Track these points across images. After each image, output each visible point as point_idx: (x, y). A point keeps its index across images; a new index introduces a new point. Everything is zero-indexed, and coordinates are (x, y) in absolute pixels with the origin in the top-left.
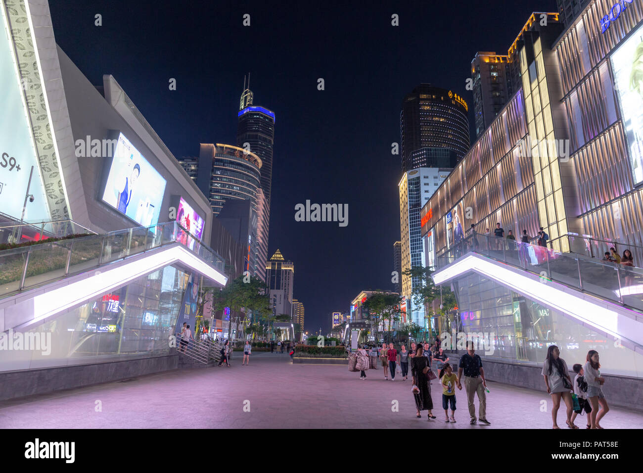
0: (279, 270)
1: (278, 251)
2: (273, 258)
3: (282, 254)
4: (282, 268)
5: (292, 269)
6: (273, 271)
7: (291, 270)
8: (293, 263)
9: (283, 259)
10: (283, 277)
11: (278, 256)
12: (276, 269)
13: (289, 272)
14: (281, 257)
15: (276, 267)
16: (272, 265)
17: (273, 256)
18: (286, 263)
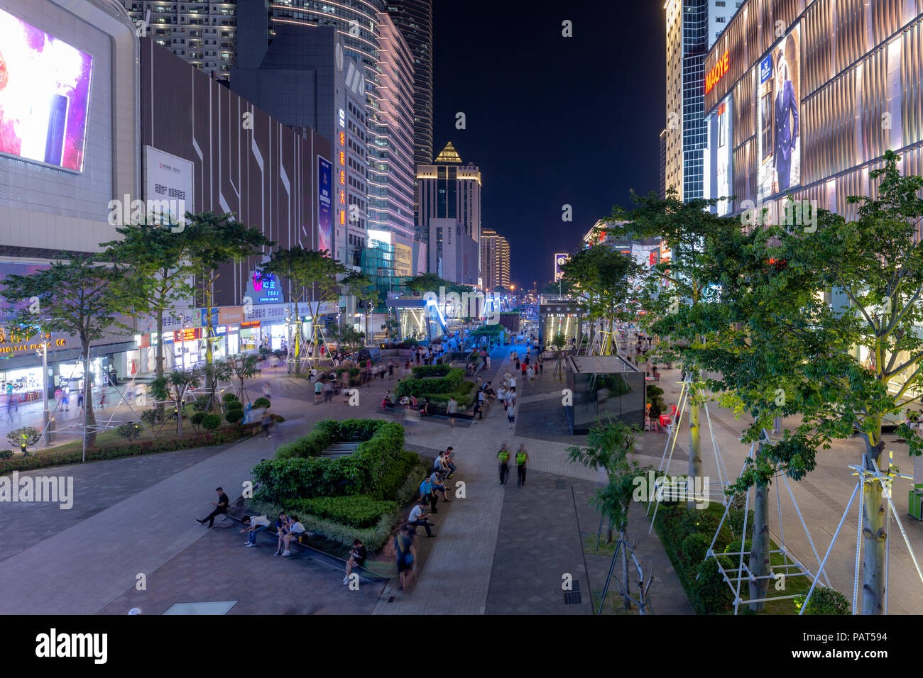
0: (453, 182)
1: (449, 146)
2: (439, 159)
3: (456, 150)
4: (458, 178)
5: (477, 178)
6: (441, 183)
7: (474, 180)
8: (477, 168)
9: (459, 160)
10: (460, 194)
11: (450, 154)
12: (447, 178)
13: (471, 184)
14: (456, 157)
15: (447, 176)
16: (438, 171)
17: (441, 155)
18: (465, 168)
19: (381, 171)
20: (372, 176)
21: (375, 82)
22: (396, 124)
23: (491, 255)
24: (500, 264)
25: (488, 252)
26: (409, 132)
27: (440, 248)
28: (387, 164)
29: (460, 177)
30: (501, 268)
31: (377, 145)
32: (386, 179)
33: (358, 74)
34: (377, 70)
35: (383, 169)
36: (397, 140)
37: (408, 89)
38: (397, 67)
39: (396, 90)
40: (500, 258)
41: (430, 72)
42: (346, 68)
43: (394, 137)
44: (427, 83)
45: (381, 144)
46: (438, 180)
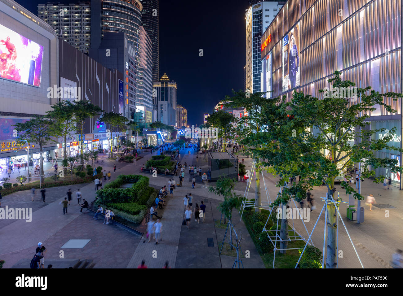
0: (166, 88)
1: (165, 74)
3: (167, 76)
4: (168, 86)
5: (175, 86)
6: (162, 88)
7: (174, 87)
8: (175, 82)
9: (168, 79)
10: (169, 92)
11: (165, 77)
12: (164, 87)
13: (173, 88)
14: (167, 79)
15: (164, 85)
16: (161, 84)
17: (162, 78)
18: (171, 83)
19: (141, 84)
20: (138, 86)
21: (139, 52)
22: (146, 67)
23: (180, 114)
24: (184, 118)
25: (179, 114)
26: (151, 70)
27: (162, 112)
28: (143, 82)
29: (169, 86)
30: (184, 119)
31: (139, 75)
32: (142, 87)
33: (132, 49)
34: (139, 48)
35: (141, 83)
36: (146, 73)
37: (150, 54)
38: (146, 46)
39: (146, 54)
40: (184, 116)
41: (158, 48)
42: (128, 47)
43: (145, 72)
44: (157, 52)
45: (141, 74)
46: (161, 87)
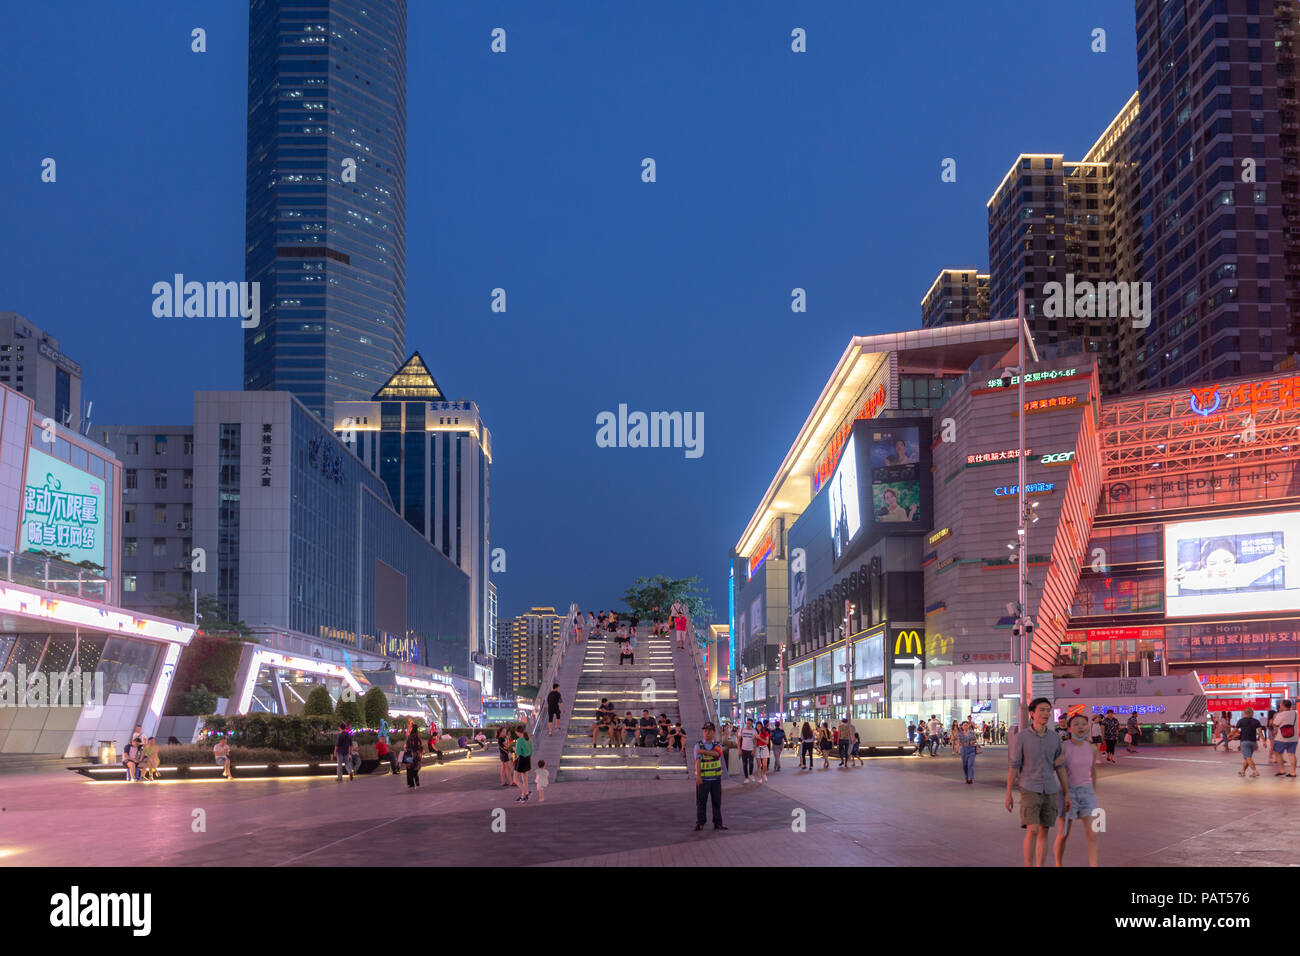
0: (417, 437)
1: (415, 366)
2: (390, 391)
3: (429, 373)
4: (429, 429)
5: (472, 429)
6: (388, 439)
7: (466, 434)
9: (434, 392)
10: (433, 464)
11: (415, 381)
12: (403, 431)
13: (459, 442)
14: (427, 387)
15: (403, 425)
16: (384, 413)
17: (395, 382)
18: (446, 406)
29: (433, 427)
46: (382, 434)
